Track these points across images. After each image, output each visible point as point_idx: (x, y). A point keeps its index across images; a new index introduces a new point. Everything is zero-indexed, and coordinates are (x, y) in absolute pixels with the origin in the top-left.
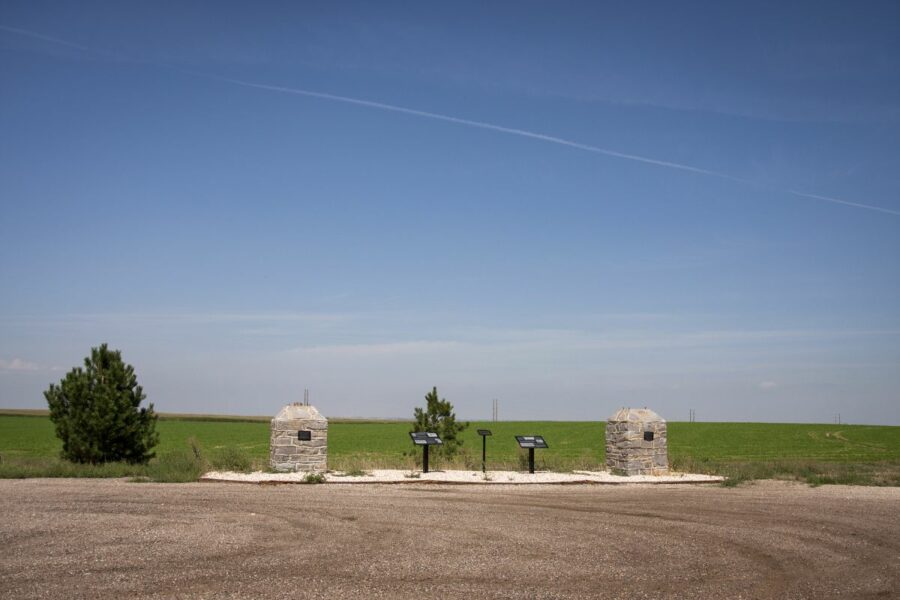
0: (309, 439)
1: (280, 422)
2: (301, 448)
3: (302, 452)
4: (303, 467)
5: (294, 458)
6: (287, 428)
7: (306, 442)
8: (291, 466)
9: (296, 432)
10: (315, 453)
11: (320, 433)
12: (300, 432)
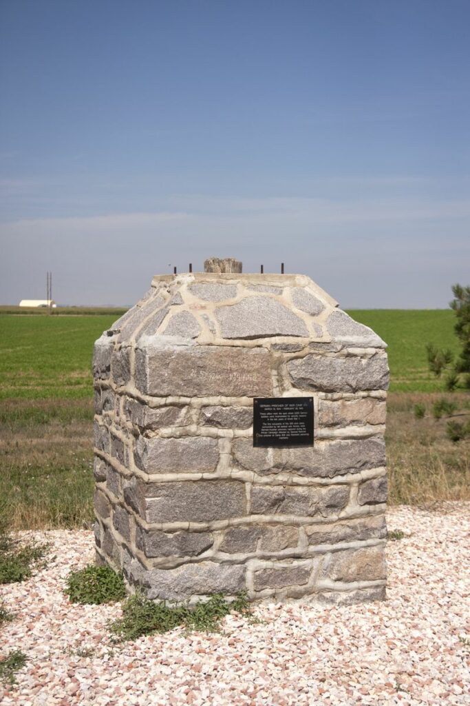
0: (308, 440)
1: (164, 358)
2: (270, 484)
3: (277, 503)
4: (282, 577)
5: (239, 539)
6: (199, 389)
7: (291, 454)
8: (225, 577)
9: (245, 403)
10: (335, 505)
11: (355, 407)
12: (259, 404)
